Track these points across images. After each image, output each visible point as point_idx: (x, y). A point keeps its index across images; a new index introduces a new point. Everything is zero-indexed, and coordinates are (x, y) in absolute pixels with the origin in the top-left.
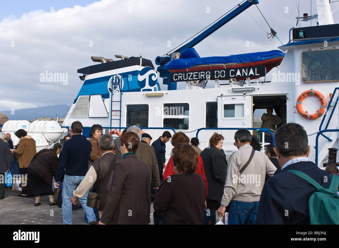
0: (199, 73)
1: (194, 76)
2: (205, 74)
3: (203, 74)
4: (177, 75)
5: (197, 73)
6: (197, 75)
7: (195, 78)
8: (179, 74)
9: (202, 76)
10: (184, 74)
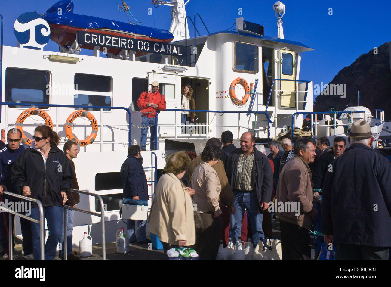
0: (120, 39)
1: (113, 42)
2: (127, 42)
3: (124, 41)
4: (90, 36)
5: (117, 38)
6: (117, 41)
7: (114, 44)
8: (93, 35)
9: (123, 44)
10: (99, 36)
